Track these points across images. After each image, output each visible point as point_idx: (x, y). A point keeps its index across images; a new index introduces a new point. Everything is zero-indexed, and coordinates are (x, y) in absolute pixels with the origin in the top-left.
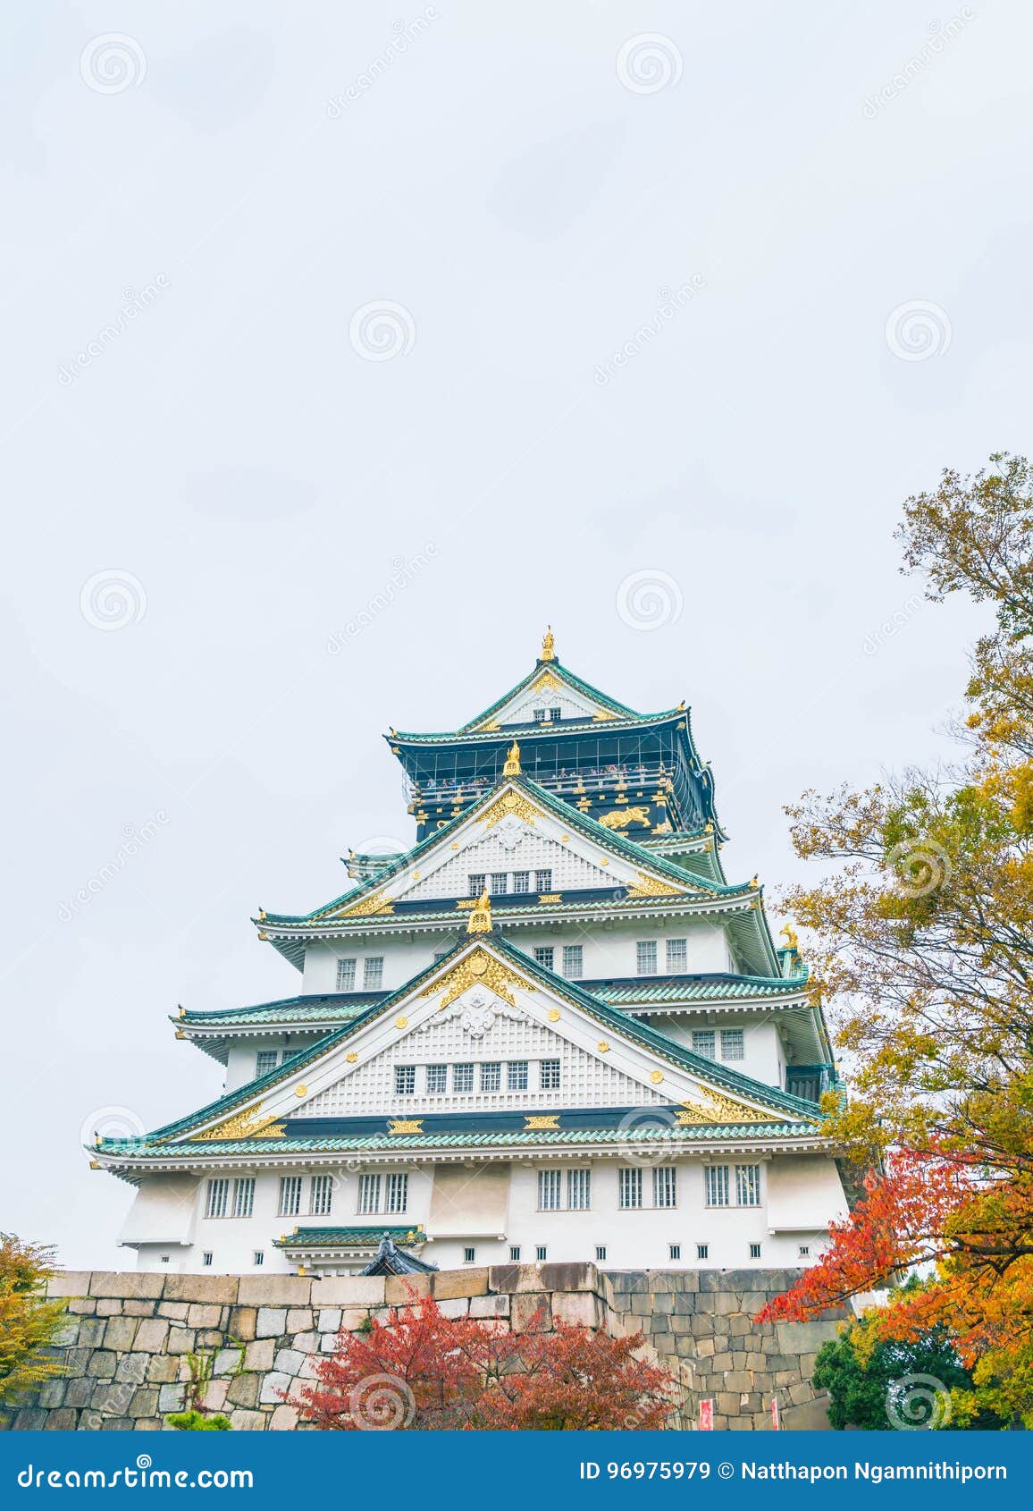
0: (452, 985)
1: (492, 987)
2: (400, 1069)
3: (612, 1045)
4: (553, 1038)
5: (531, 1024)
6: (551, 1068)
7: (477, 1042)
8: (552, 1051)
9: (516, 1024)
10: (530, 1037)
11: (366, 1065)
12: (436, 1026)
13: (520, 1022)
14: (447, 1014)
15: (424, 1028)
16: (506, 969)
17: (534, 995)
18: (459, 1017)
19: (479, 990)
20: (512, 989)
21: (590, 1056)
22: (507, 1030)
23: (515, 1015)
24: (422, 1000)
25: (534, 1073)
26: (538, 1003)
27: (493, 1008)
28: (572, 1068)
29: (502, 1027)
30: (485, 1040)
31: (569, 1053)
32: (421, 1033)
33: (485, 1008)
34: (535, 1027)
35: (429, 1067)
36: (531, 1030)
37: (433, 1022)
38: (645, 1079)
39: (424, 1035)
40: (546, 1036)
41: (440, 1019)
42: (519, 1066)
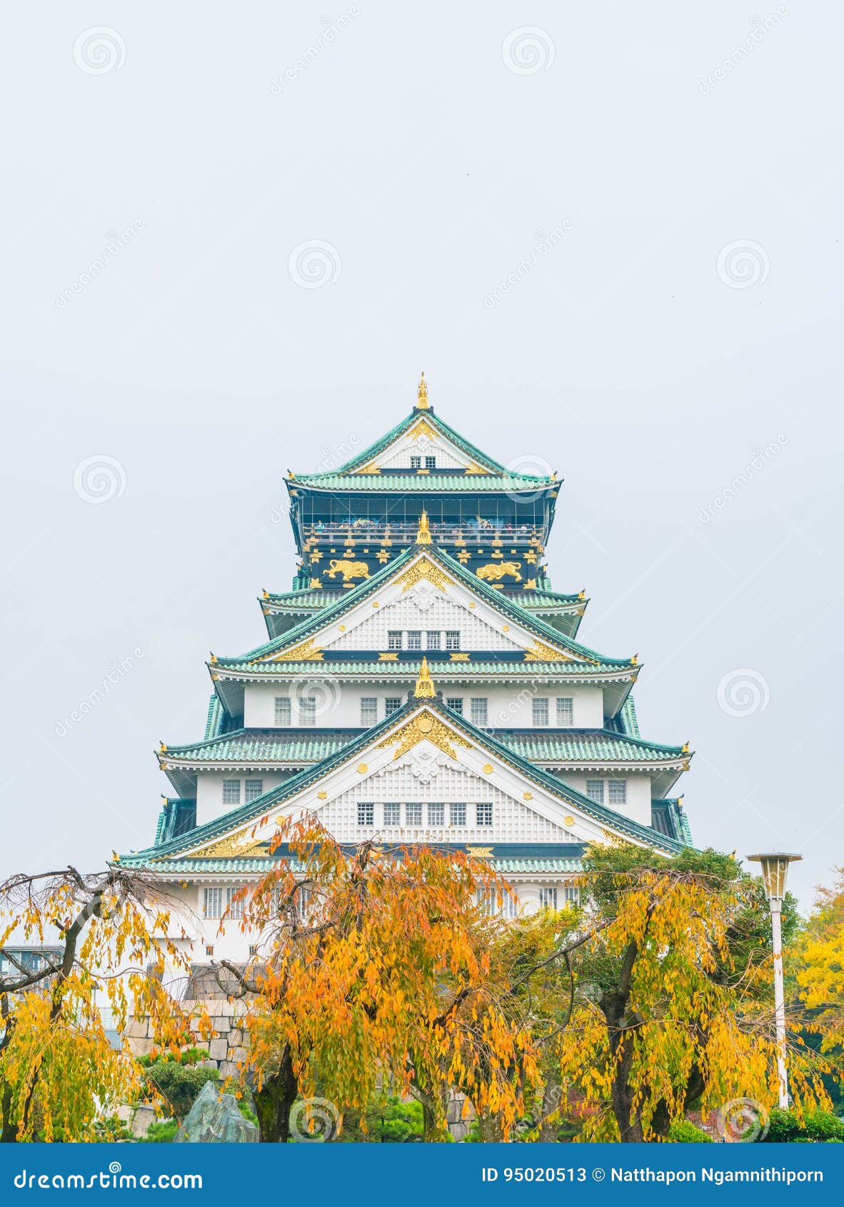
0: (404, 739)
1: (437, 743)
2: (361, 806)
3: (534, 794)
4: (488, 786)
5: (469, 774)
6: (485, 811)
7: (425, 787)
8: (485, 796)
9: (456, 774)
10: (469, 785)
11: (334, 801)
12: (390, 772)
13: (460, 773)
14: (400, 763)
15: (381, 773)
16: (448, 729)
17: (470, 751)
18: (410, 766)
19: (425, 745)
20: (454, 745)
21: (516, 802)
22: (450, 777)
23: (455, 767)
24: (380, 751)
25: (471, 813)
26: (474, 758)
27: (438, 761)
28: (501, 810)
29: (446, 776)
30: (432, 785)
31: (500, 799)
32: (379, 776)
33: (432, 760)
34: (471, 777)
35: (385, 804)
36: (469, 779)
37: (388, 769)
38: (560, 821)
39: (381, 779)
40: (481, 785)
41: (394, 767)
42: (459, 807)
